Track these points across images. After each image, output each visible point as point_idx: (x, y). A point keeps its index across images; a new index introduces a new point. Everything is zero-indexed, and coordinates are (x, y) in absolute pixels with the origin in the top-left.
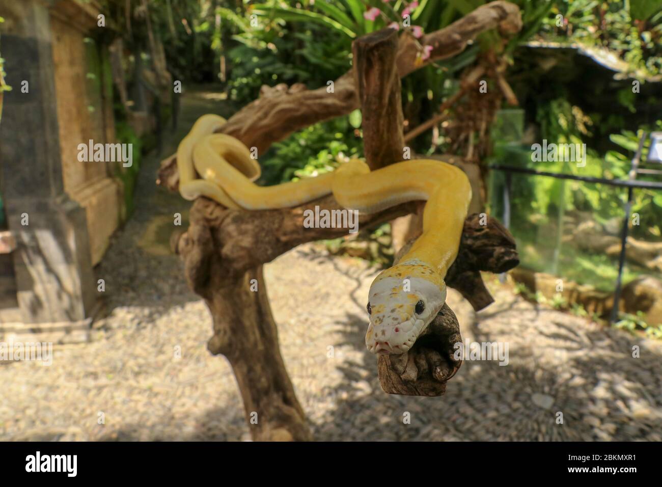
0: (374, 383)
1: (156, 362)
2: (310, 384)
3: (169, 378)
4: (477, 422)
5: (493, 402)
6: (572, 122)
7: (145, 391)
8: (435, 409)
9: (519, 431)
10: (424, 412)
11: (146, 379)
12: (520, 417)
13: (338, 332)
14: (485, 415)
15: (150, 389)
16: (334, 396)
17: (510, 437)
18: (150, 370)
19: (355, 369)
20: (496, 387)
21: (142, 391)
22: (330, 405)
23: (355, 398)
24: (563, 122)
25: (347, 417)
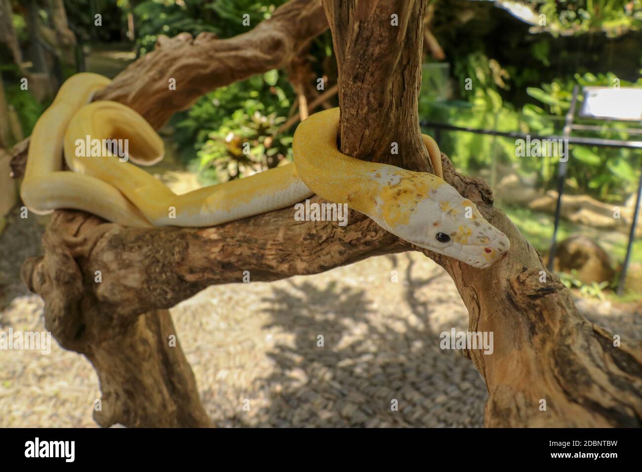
0: (309, 370)
1: (63, 362)
2: (239, 376)
3: (78, 381)
4: (426, 410)
5: (441, 384)
6: (490, 75)
7: (51, 398)
8: (379, 398)
9: (473, 417)
10: (368, 402)
11: (51, 383)
12: (471, 400)
13: (265, 311)
14: (433, 400)
15: (56, 396)
16: (267, 388)
17: (463, 423)
18: (56, 372)
19: (289, 355)
20: (441, 365)
21: (47, 399)
22: (263, 401)
23: (290, 390)
24: (481, 75)
25: (283, 414)
